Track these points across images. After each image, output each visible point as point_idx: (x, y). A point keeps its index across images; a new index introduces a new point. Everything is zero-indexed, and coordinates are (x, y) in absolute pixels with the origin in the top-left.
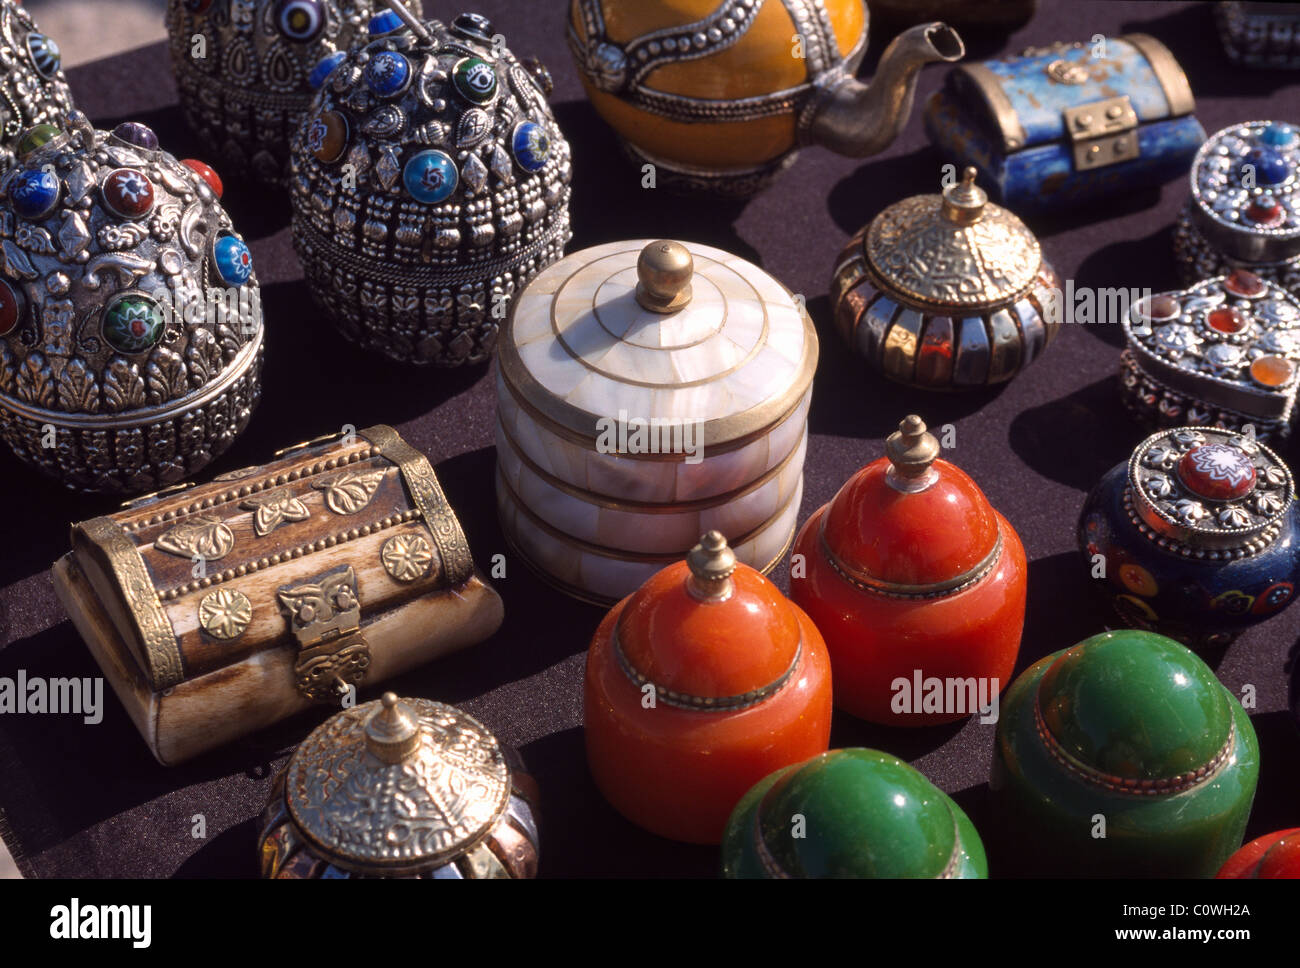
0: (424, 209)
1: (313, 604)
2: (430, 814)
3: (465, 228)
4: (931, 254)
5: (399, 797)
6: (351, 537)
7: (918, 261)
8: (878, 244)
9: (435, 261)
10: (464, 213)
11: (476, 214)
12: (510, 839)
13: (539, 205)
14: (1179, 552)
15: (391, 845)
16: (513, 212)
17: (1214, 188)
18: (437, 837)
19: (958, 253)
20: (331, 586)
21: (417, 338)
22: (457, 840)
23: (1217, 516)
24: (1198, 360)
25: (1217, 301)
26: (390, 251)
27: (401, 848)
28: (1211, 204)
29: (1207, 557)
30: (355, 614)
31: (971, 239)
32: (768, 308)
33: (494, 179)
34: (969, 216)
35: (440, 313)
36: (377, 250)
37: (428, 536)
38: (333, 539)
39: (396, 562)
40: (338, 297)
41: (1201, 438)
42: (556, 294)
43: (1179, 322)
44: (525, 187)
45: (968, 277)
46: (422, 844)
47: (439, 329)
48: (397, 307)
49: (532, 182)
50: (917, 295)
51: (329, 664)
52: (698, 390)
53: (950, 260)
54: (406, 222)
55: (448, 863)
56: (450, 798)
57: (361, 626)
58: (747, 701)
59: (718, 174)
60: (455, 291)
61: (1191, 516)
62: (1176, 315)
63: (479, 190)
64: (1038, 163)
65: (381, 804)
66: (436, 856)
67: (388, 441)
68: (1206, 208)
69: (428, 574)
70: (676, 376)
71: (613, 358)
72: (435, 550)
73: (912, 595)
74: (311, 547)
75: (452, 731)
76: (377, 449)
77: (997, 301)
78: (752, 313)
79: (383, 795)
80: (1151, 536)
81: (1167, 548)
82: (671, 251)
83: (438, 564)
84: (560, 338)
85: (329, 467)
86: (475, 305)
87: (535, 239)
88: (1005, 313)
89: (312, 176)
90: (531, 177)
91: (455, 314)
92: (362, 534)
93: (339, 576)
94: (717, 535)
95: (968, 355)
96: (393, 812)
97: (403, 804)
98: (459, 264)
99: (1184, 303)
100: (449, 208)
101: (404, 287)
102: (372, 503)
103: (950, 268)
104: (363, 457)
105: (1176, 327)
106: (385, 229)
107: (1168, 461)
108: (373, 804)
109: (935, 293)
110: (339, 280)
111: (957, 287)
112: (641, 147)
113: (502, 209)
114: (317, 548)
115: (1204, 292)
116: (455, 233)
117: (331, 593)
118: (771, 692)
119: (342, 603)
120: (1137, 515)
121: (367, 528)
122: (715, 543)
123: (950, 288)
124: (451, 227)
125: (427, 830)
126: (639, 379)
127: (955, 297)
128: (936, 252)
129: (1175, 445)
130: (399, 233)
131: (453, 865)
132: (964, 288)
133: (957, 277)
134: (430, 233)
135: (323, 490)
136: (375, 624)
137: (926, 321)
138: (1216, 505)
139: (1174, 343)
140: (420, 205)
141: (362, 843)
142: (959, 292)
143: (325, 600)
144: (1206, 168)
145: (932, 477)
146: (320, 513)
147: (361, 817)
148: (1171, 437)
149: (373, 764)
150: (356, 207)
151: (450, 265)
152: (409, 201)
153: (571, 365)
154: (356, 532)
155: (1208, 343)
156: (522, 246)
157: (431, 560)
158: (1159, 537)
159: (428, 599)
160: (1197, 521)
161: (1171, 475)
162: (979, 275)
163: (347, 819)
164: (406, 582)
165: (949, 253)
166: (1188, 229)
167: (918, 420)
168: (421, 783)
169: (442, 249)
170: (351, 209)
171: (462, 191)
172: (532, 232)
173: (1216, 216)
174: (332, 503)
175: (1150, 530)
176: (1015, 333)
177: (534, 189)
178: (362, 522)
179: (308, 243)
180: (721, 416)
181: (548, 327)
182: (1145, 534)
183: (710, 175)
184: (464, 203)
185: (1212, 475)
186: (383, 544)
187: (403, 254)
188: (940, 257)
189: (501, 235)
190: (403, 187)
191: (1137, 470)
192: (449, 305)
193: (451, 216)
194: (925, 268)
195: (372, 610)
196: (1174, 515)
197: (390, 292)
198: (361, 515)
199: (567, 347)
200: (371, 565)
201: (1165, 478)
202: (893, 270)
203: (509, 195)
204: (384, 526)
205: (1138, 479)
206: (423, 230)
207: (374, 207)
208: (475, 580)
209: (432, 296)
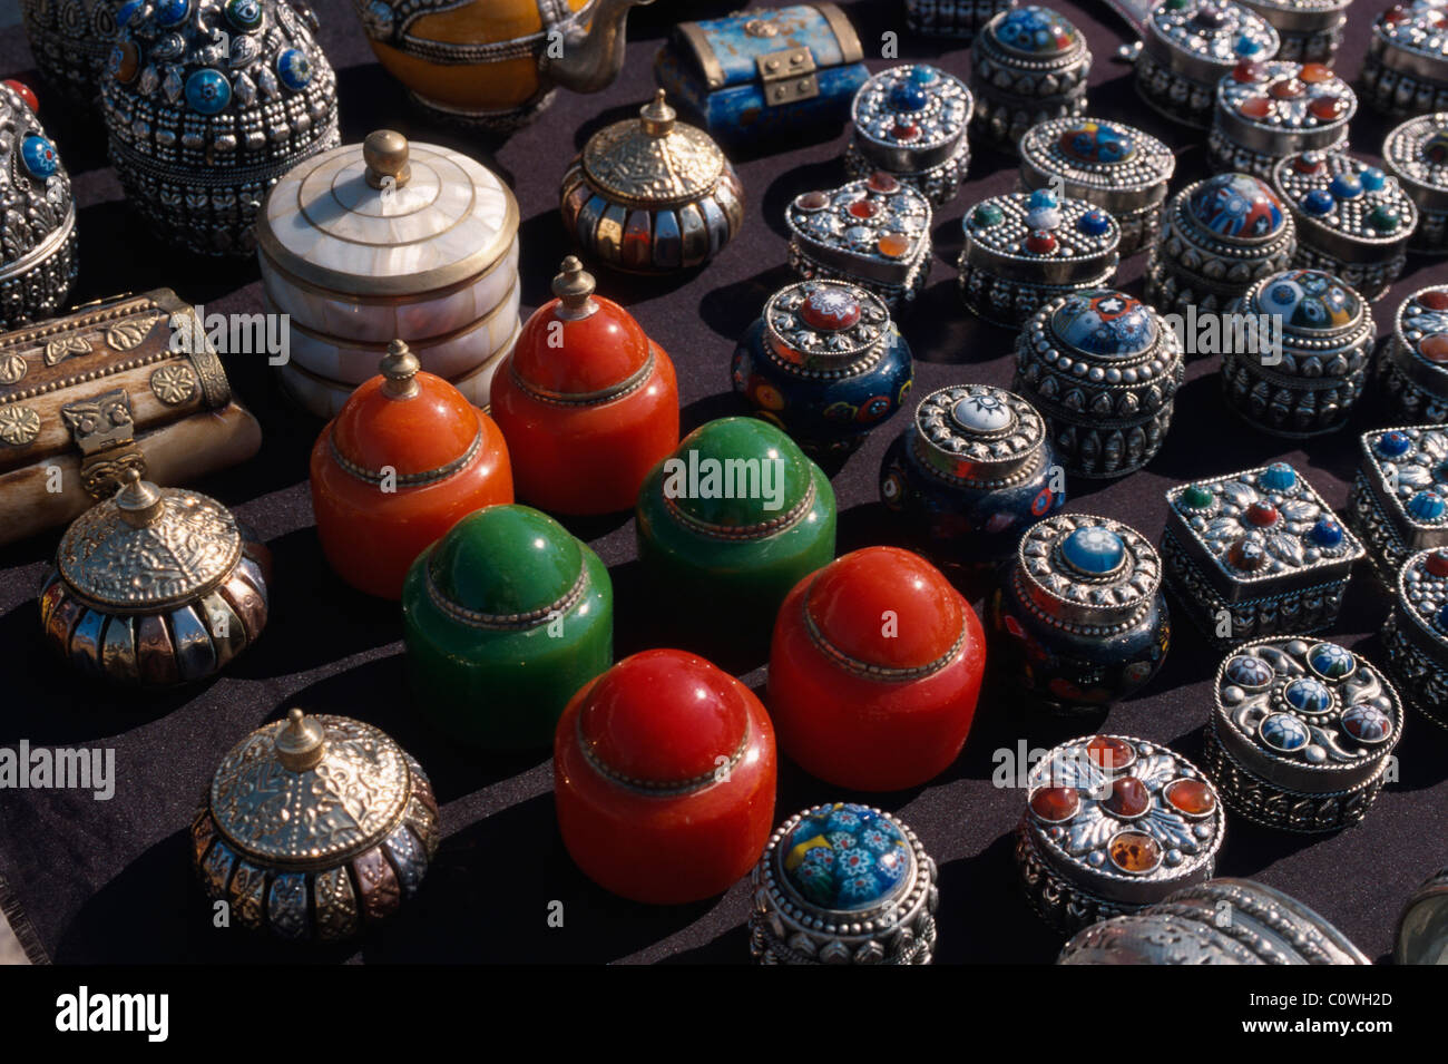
0: (204, 119)
1: (93, 419)
2: (170, 566)
3: (240, 136)
4: (632, 160)
5: (145, 553)
6: (127, 368)
7: (621, 165)
8: (591, 155)
9: (217, 163)
10: (238, 123)
11: (248, 123)
12: (240, 590)
13: (304, 118)
14: (800, 374)
15: (137, 591)
16: (281, 122)
17: (868, 114)
18: (175, 584)
19: (652, 159)
20: (108, 405)
21: (210, 232)
22: (192, 587)
23: (826, 342)
24: (840, 239)
25: (862, 195)
26: (179, 155)
27: (145, 592)
28: (865, 126)
29: (821, 377)
30: (129, 428)
31: (663, 148)
32: (477, 189)
33: (262, 93)
34: (662, 130)
35: (226, 209)
36: (169, 155)
37: (191, 367)
38: (112, 369)
39: (163, 388)
40: (145, 199)
41: (823, 288)
42: (304, 180)
43: (828, 211)
44: (291, 103)
45: (661, 178)
46: (162, 589)
47: (227, 223)
48: (190, 201)
49: (296, 99)
50: (621, 193)
51: (108, 469)
52: (412, 247)
53: (646, 165)
54: (190, 130)
55: (185, 606)
56: (187, 556)
57: (136, 440)
58: (431, 478)
59: (481, 114)
60: (237, 191)
61: (807, 343)
62: (826, 206)
63: (250, 103)
64: (735, 99)
65: (129, 559)
66: (173, 599)
67: (165, 298)
68: (861, 129)
69: (191, 398)
70: (394, 237)
71: (345, 224)
72: (197, 379)
73: (577, 402)
74: (92, 375)
75: (195, 509)
76: (155, 304)
77: (684, 197)
78: (463, 193)
79: (131, 552)
80: (780, 363)
81: (791, 371)
82: (388, 137)
83: (200, 391)
84: (303, 212)
85: (113, 317)
86: (256, 203)
87: (303, 147)
88: (692, 207)
89: (116, 97)
90: (297, 94)
91: (239, 210)
92: (136, 366)
93: (114, 397)
94: (401, 343)
95: (663, 241)
96: (139, 565)
97: (147, 558)
98: (237, 166)
99: (833, 199)
100: (225, 118)
101: (194, 187)
102: (145, 342)
103: (646, 171)
104: (142, 309)
105: (824, 214)
106: (173, 136)
107: (794, 305)
108: (123, 560)
109: (634, 191)
110: (143, 183)
111: (651, 185)
112: (420, 93)
113: (271, 120)
114: (98, 376)
115: (851, 189)
116: (232, 139)
117: (108, 410)
118: (451, 471)
119: (117, 418)
120: (771, 347)
121: (141, 361)
122: (398, 348)
123: (646, 187)
124: (228, 133)
125: (167, 579)
126: (363, 240)
127: (650, 193)
128: (636, 158)
129: (802, 292)
130: (185, 139)
131: (190, 608)
132: (657, 185)
133: (651, 177)
134: (210, 139)
135: (104, 331)
136: (149, 438)
137: (629, 214)
138: (827, 335)
139: (821, 226)
140: (201, 115)
141: (113, 590)
142: (654, 190)
143: (103, 416)
144: (865, 100)
145: (592, 308)
146: (102, 349)
147: (113, 570)
148: (799, 288)
149: (123, 528)
150: (150, 119)
151: (230, 167)
152: (192, 112)
153: (310, 231)
154: (131, 364)
155: (849, 226)
156: (292, 152)
157: (194, 386)
158: (785, 363)
159: (194, 420)
160: (811, 347)
161: (795, 314)
162: (669, 177)
163: (103, 571)
164: (172, 404)
165: (645, 159)
166: (853, 150)
167: (575, 260)
168: (163, 542)
169: (221, 153)
170: (145, 121)
171: (236, 103)
172: (300, 141)
173: (868, 135)
174: (111, 341)
175: (779, 358)
176: (701, 225)
177: (299, 104)
178: (136, 356)
179: (120, 155)
180: (430, 268)
181: (295, 204)
182: (776, 362)
183: (474, 114)
184: (238, 115)
185: (823, 311)
186: (153, 373)
187: (190, 157)
188: (638, 162)
189: (272, 142)
190: (186, 101)
191: (770, 311)
192: (234, 201)
193: (227, 124)
194: (626, 171)
195: (145, 427)
196: (793, 342)
197: (183, 193)
198: (136, 351)
199: (308, 218)
200: (142, 390)
201: (789, 317)
202: (602, 174)
203: (276, 108)
204: (155, 360)
205: (769, 318)
206: (205, 136)
207: (163, 118)
208: (234, 406)
209: (217, 194)
